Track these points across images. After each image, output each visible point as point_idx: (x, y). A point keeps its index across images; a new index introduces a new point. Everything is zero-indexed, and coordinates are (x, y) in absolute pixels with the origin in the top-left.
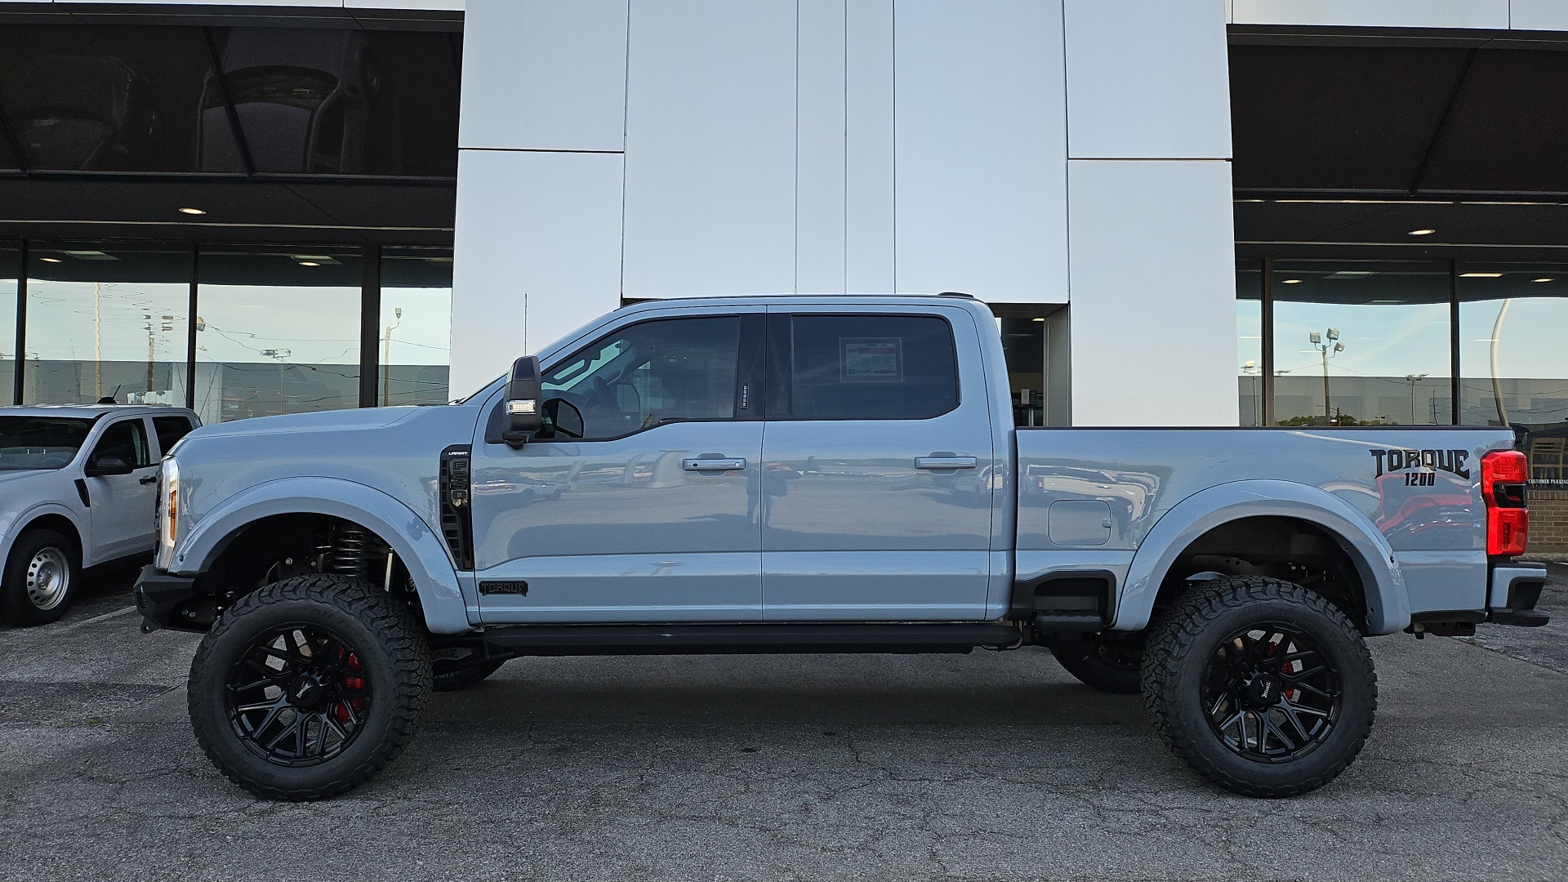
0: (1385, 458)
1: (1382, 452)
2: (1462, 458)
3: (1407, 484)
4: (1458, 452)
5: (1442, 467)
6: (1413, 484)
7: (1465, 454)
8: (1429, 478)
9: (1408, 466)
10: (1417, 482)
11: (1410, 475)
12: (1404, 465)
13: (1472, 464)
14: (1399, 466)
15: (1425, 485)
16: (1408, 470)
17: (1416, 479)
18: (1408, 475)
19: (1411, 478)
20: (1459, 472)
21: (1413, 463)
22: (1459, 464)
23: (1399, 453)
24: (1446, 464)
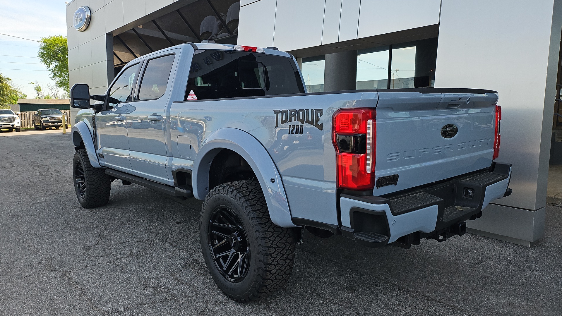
0: (280, 115)
1: (279, 112)
2: (319, 115)
3: (289, 133)
4: (317, 111)
5: (308, 122)
6: (292, 133)
7: (321, 112)
8: (301, 128)
9: (290, 121)
10: (294, 131)
11: (291, 127)
12: (288, 121)
13: (326, 119)
14: (286, 121)
15: (298, 134)
16: (290, 124)
17: (294, 129)
18: (290, 126)
19: (291, 129)
20: (316, 125)
21: (293, 118)
22: (317, 120)
23: (286, 112)
24: (310, 119)
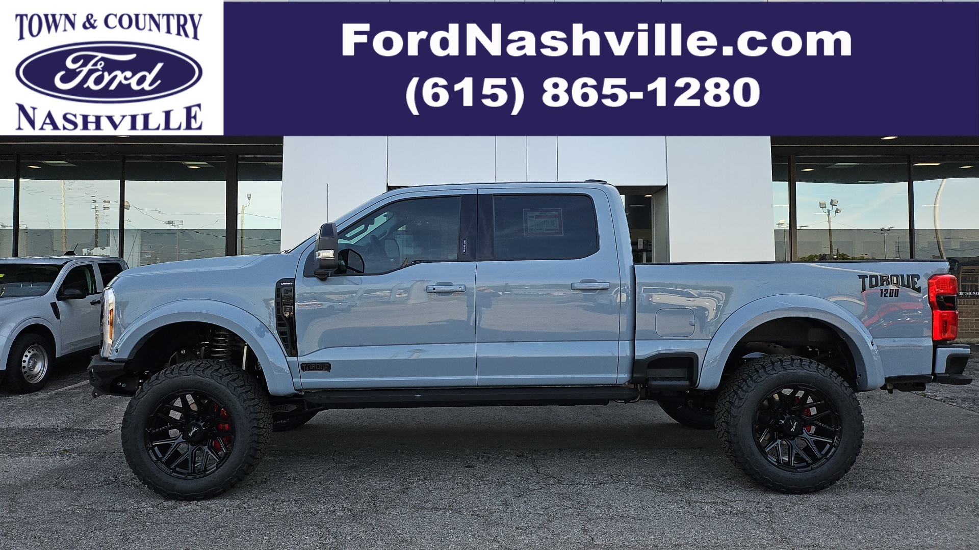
0: (867, 280)
1: (866, 276)
2: (916, 279)
3: (881, 296)
4: (913, 276)
5: (903, 285)
6: (885, 296)
7: (918, 277)
8: (895, 292)
9: (882, 285)
10: (888, 295)
12: (879, 285)
13: (923, 283)
14: (876, 285)
15: (892, 296)
16: (882, 288)
17: (887, 293)
18: (882, 290)
19: (884, 292)
20: (914, 288)
21: (885, 283)
22: (914, 283)
23: (876, 277)
24: (906, 283)
